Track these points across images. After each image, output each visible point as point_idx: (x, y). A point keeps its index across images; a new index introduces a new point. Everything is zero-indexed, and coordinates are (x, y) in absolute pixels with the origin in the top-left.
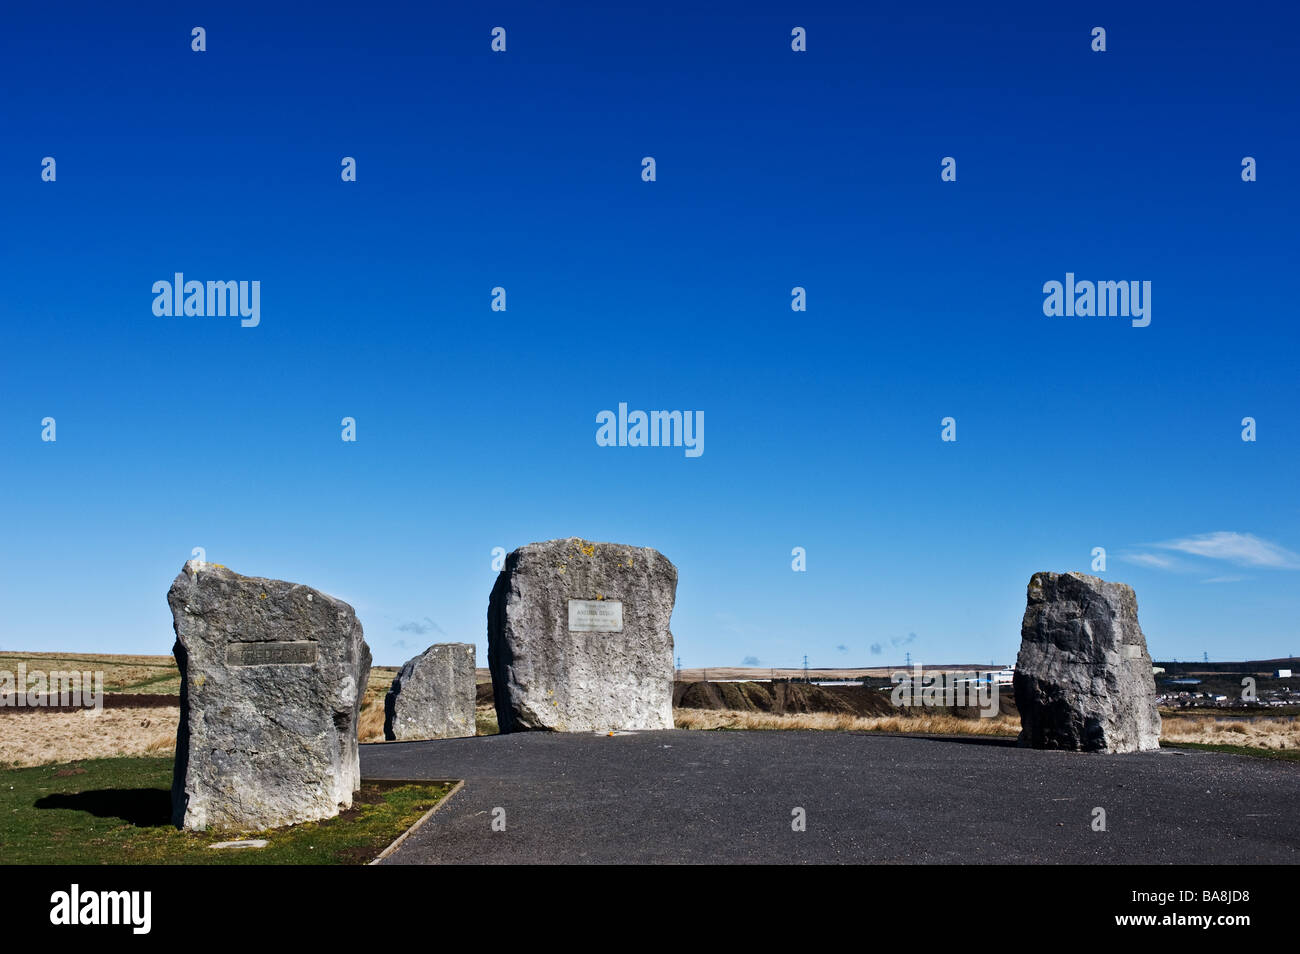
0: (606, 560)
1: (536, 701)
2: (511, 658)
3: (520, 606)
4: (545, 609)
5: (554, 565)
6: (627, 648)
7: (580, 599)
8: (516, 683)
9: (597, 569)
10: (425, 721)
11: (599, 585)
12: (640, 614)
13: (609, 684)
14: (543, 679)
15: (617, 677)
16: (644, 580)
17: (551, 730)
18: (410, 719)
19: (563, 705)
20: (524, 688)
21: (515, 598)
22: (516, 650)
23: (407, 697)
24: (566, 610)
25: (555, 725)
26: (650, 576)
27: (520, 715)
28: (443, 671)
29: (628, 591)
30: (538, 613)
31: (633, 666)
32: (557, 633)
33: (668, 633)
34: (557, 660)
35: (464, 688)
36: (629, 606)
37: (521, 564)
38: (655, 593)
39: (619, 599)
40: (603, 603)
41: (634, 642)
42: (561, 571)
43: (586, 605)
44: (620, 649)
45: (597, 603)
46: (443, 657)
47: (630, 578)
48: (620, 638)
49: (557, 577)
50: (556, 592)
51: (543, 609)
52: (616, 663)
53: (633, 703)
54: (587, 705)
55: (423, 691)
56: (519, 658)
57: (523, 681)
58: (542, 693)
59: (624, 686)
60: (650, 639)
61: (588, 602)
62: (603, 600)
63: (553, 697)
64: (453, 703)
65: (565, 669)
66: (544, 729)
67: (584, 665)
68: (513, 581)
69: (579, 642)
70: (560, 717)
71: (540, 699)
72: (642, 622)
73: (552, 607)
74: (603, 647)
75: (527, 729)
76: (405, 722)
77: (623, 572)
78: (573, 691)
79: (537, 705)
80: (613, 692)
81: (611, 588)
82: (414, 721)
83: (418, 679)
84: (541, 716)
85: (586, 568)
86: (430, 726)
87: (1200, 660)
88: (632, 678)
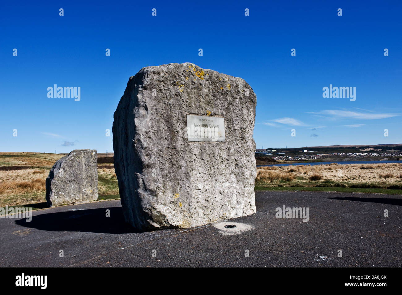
0: (213, 83)
1: (164, 204)
2: (141, 167)
3: (148, 119)
4: (168, 121)
5: (174, 84)
6: (229, 154)
7: (195, 114)
8: (146, 189)
9: (206, 90)
10: (69, 193)
11: (208, 103)
12: (236, 127)
13: (219, 184)
14: (169, 184)
15: (224, 177)
16: (237, 101)
17: (177, 228)
18: (60, 193)
19: (187, 205)
20: (153, 193)
21: (142, 111)
22: (146, 160)
23: (58, 181)
24: (185, 123)
25: (181, 223)
26: (241, 98)
27: (151, 218)
28: (79, 165)
29: (228, 109)
30: (163, 126)
31: (233, 168)
32: (179, 144)
33: (253, 142)
34: (180, 167)
35: (91, 174)
36: (229, 121)
37: (147, 81)
38: (245, 111)
39: (222, 115)
40: (211, 118)
41: (233, 149)
42: (180, 89)
43: (200, 120)
44: (225, 155)
45: (207, 118)
46: (78, 157)
47: (229, 99)
48: (224, 147)
49: (177, 94)
50: (177, 107)
51: (167, 122)
52: (222, 166)
53: (235, 197)
54: (204, 202)
55: (67, 176)
56: (148, 166)
57: (152, 187)
58: (169, 196)
59: (227, 184)
60: (243, 146)
61: (201, 117)
62: (211, 115)
63: (178, 199)
64: (85, 182)
65: (187, 174)
66: (172, 227)
67: (201, 170)
68: (139, 96)
69: (196, 151)
70: (184, 215)
71: (168, 202)
72: (237, 134)
73: (174, 121)
74: (213, 154)
75: (157, 229)
76: (57, 194)
77: (224, 94)
78: (194, 193)
79: (166, 208)
80: (221, 189)
81: (216, 106)
82: (63, 193)
83: (65, 171)
84: (169, 217)
85: (198, 88)
86: (73, 196)
87: (285, 148)
88: (233, 178)
